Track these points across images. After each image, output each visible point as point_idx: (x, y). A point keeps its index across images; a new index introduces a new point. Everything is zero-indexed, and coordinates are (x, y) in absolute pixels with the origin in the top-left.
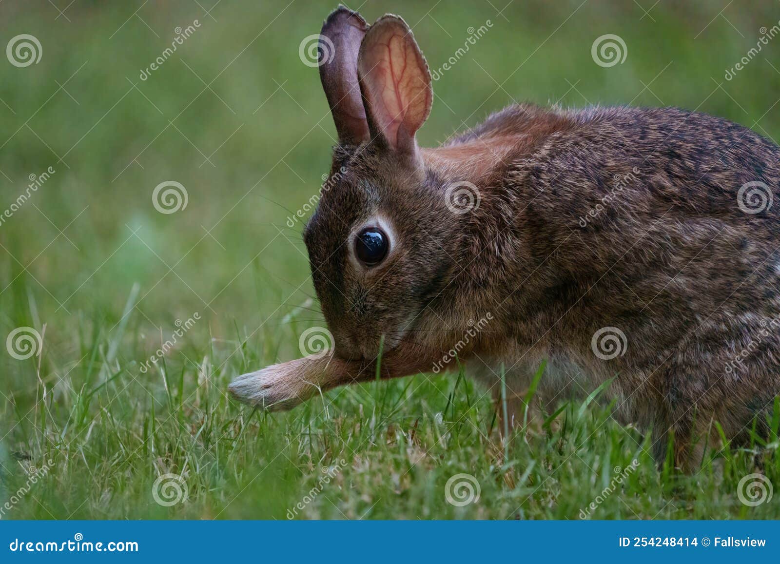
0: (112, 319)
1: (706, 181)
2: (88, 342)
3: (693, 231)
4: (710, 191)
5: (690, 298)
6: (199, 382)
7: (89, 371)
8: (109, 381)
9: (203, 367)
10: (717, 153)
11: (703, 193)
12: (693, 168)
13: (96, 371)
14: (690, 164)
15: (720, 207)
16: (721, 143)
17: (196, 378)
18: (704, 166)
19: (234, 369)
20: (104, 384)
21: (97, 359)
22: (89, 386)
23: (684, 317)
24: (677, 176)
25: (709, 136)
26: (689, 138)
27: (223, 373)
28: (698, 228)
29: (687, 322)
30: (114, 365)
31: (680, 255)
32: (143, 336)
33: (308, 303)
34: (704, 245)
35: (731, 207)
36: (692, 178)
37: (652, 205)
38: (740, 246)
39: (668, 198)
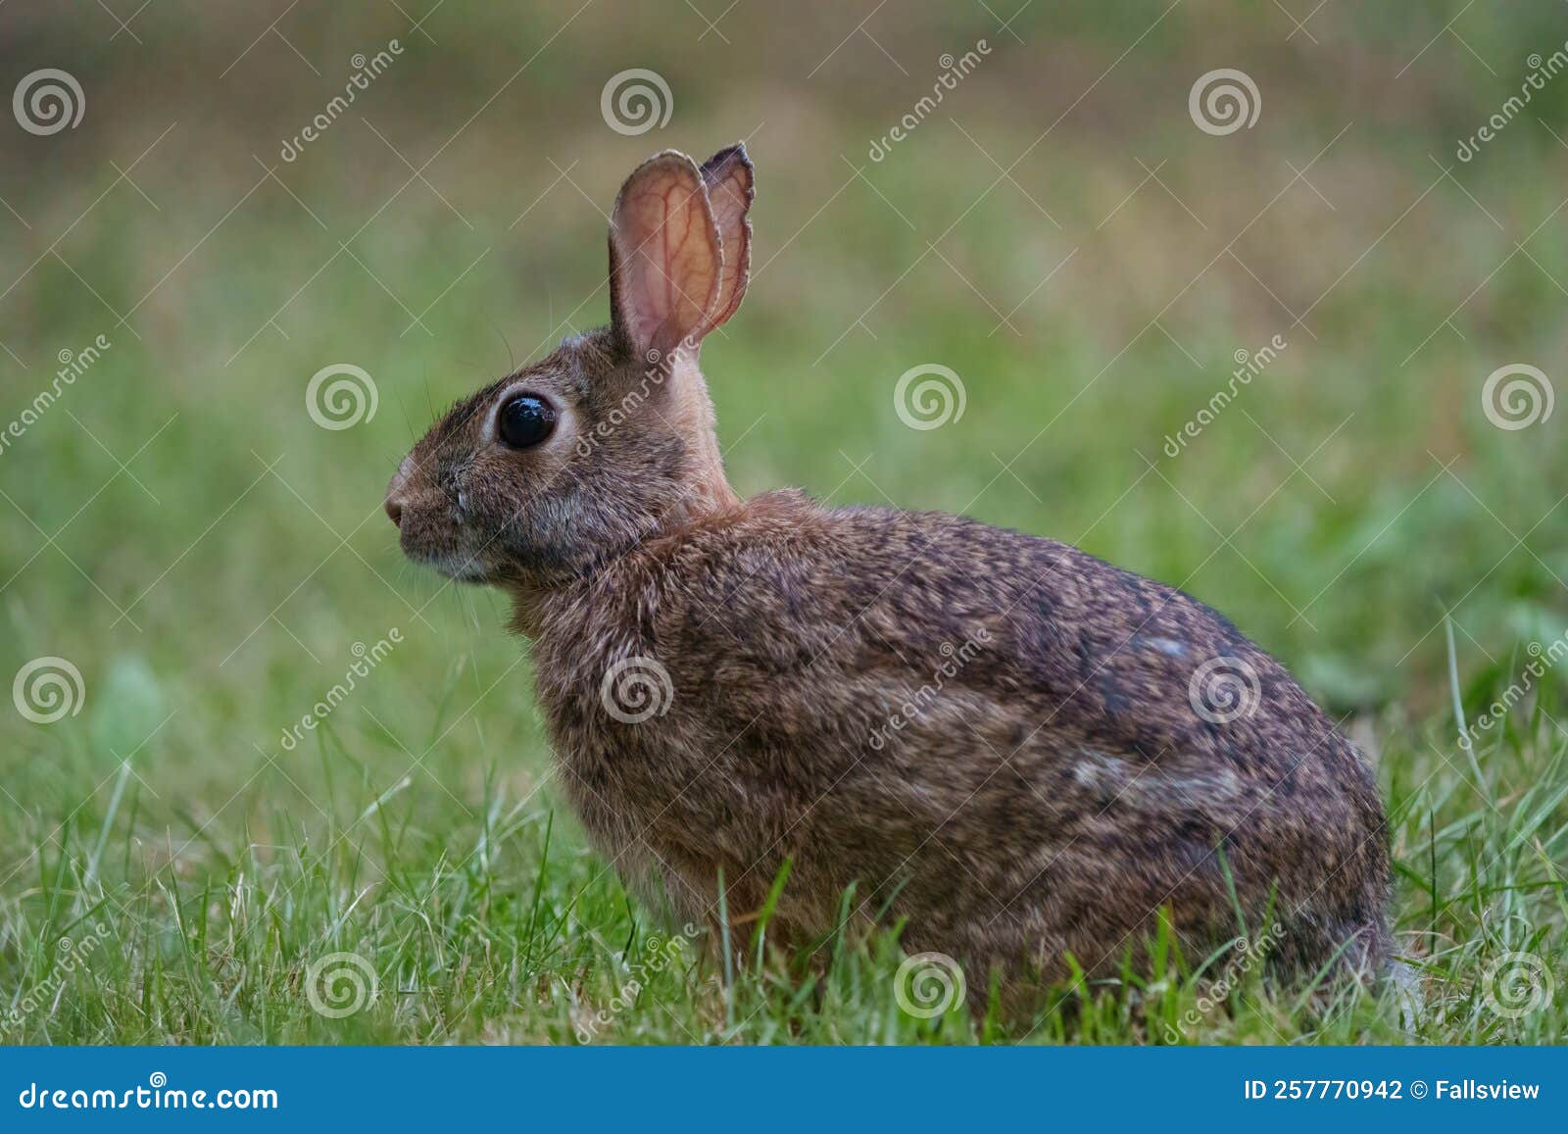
1: (954, 630)
2: (51, 857)
3: (937, 706)
6: (233, 913)
7: (56, 902)
8: (87, 915)
9: (239, 890)
10: (983, 585)
12: (940, 606)
13: (65, 901)
14: (935, 597)
16: (995, 567)
17: (227, 906)
18: (958, 605)
20: (79, 922)
21: (67, 882)
22: (54, 926)
24: (912, 616)
25: (979, 557)
27: (272, 897)
28: (944, 701)
30: (95, 890)
33: (406, 782)
34: (957, 733)
35: (998, 678)
36: (935, 622)
37: (860, 654)
38: (1014, 737)
39: (889, 646)
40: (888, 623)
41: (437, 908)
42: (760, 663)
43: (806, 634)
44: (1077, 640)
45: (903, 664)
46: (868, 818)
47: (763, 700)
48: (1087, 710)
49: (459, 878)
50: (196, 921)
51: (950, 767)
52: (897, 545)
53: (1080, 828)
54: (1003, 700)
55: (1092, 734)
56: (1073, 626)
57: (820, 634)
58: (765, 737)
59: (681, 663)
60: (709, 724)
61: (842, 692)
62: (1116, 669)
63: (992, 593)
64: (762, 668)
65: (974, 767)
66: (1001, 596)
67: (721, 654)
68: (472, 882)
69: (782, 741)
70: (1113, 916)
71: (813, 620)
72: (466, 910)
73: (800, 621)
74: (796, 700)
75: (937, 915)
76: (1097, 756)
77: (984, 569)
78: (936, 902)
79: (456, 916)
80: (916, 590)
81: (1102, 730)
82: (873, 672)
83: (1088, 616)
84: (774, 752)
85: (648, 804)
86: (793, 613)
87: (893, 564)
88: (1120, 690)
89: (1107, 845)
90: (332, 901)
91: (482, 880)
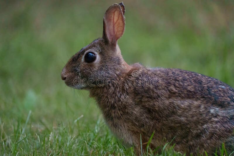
0: (23, 121)
1: (186, 89)
2: (16, 128)
3: (184, 103)
4: (187, 92)
5: (187, 124)
6: (50, 140)
7: (16, 137)
8: (23, 140)
9: (51, 136)
10: (188, 80)
11: (186, 92)
12: (182, 85)
13: (19, 137)
14: (181, 83)
15: (191, 96)
16: (189, 77)
17: (49, 139)
18: (185, 84)
19: (60, 136)
20: (21, 141)
21: (19, 133)
22: (17, 141)
23: (187, 130)
24: (178, 87)
25: (186, 75)
26: (180, 76)
27: (57, 137)
28: (185, 102)
29: (188, 131)
30: (24, 135)
31: (181, 111)
32: (33, 126)
33: (82, 116)
34: (188, 107)
35: (195, 96)
36: (182, 88)
37: (169, 95)
38: (199, 107)
39: (175, 93)
40: (174, 89)
41: (88, 140)
42: (151, 97)
43: (159, 92)
44: (207, 88)
45: (177, 96)
46: (173, 124)
47: (151, 104)
48: (211, 100)
49: (92, 134)
50: (43, 141)
51: (187, 114)
52: (171, 74)
53: (212, 120)
54: (196, 100)
55: (212, 104)
56: (206, 85)
57: (162, 92)
58: (151, 110)
59: (135, 98)
60: (141, 108)
61: (167, 102)
62: (215, 92)
63: (190, 81)
64: (151, 98)
65: (191, 113)
66: (192, 82)
67: (143, 96)
68: (94, 135)
69: (155, 111)
70: (219, 135)
71: (160, 89)
72: (93, 140)
73: (157, 90)
74: (158, 104)
75: (185, 140)
76: (214, 108)
77: (188, 77)
78: (184, 138)
79: (91, 141)
80: (177, 82)
81: (214, 103)
82: (172, 98)
83: (208, 83)
84: (154, 113)
85: (128, 123)
86: (156, 88)
87: (171, 78)
88: (216, 96)
89: (217, 122)
90: (68, 138)
91: (96, 134)
